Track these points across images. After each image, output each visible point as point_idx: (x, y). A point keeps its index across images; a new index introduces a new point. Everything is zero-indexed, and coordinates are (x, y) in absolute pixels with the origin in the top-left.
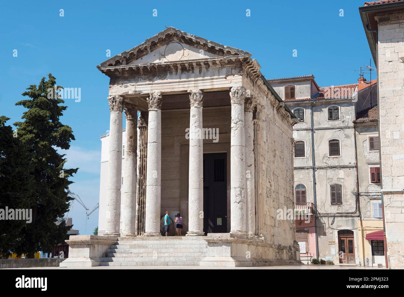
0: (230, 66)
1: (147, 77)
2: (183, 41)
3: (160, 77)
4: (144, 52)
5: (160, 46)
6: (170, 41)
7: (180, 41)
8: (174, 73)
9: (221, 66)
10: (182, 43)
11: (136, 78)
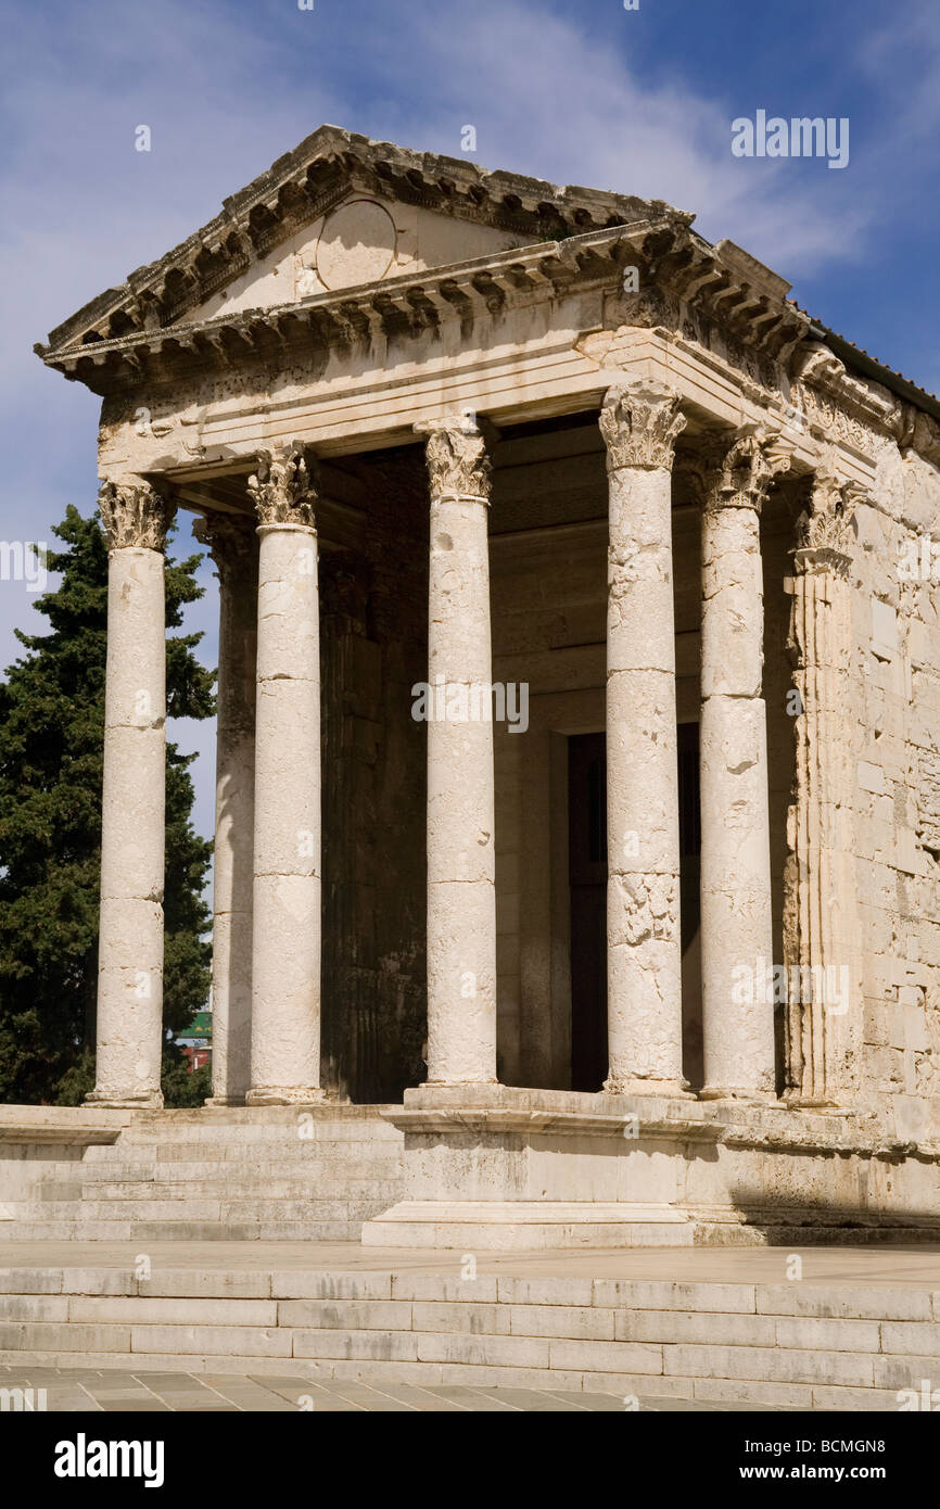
0: (593, 289)
1: (245, 381)
2: (389, 190)
3: (298, 373)
4: (228, 262)
5: (296, 229)
6: (339, 199)
7: (379, 190)
8: (355, 347)
9: (557, 291)
10: (388, 198)
11: (204, 387)
